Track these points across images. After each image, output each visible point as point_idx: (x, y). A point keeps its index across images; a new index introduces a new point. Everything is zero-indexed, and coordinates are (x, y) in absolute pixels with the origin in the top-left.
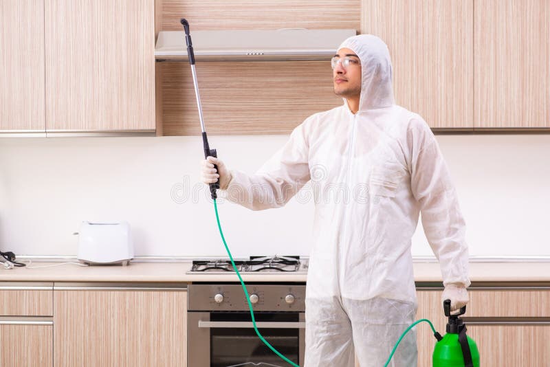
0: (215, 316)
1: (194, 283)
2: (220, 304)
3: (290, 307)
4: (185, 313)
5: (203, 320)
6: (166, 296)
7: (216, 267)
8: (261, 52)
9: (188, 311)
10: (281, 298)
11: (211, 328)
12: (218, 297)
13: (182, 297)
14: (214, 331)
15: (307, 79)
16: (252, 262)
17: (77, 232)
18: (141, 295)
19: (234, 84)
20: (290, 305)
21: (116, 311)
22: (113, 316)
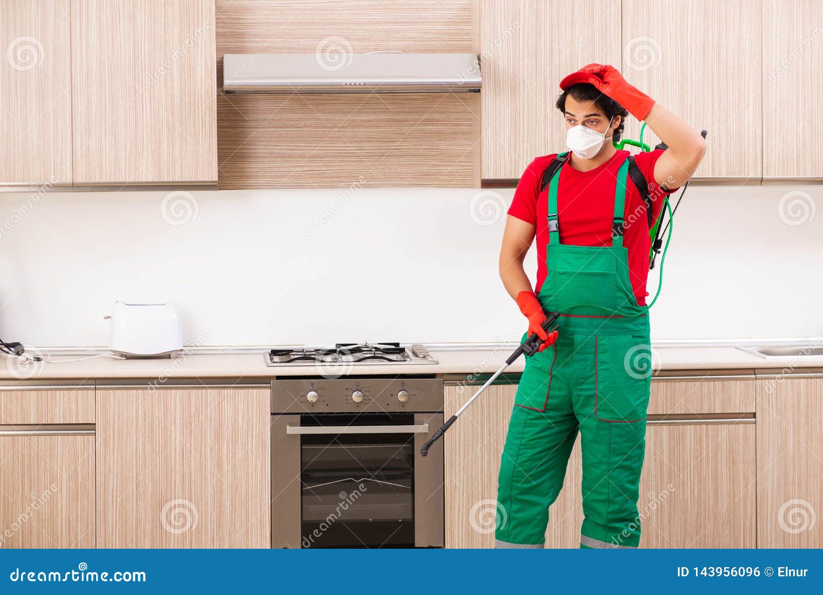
0: (307, 420)
1: (279, 378)
2: (313, 404)
3: (403, 406)
4: (269, 417)
5: (291, 425)
7: (306, 358)
9: (272, 414)
10: (392, 395)
11: (302, 435)
12: (312, 396)
13: (264, 396)
14: (305, 439)
15: (402, 117)
17: (109, 315)
18: (211, 394)
19: (309, 123)
20: (403, 404)
21: (178, 415)
22: (175, 422)
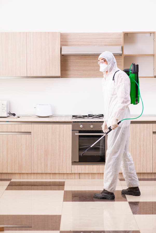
0: (80, 132)
1: (73, 122)
2: (81, 128)
4: (71, 131)
5: (76, 133)
6: (65, 126)
7: (80, 117)
8: (91, 53)
9: (72, 130)
10: (100, 126)
11: (79, 135)
12: (81, 126)
13: (70, 126)
14: (80, 136)
16: (90, 116)
17: (35, 107)
18: (58, 126)
21: (50, 130)
22: (49, 132)
